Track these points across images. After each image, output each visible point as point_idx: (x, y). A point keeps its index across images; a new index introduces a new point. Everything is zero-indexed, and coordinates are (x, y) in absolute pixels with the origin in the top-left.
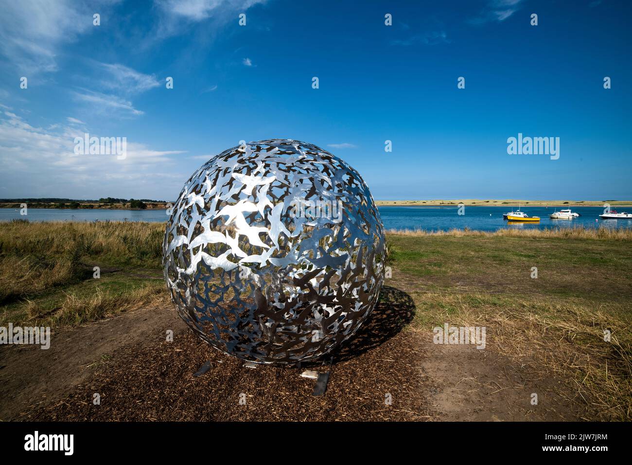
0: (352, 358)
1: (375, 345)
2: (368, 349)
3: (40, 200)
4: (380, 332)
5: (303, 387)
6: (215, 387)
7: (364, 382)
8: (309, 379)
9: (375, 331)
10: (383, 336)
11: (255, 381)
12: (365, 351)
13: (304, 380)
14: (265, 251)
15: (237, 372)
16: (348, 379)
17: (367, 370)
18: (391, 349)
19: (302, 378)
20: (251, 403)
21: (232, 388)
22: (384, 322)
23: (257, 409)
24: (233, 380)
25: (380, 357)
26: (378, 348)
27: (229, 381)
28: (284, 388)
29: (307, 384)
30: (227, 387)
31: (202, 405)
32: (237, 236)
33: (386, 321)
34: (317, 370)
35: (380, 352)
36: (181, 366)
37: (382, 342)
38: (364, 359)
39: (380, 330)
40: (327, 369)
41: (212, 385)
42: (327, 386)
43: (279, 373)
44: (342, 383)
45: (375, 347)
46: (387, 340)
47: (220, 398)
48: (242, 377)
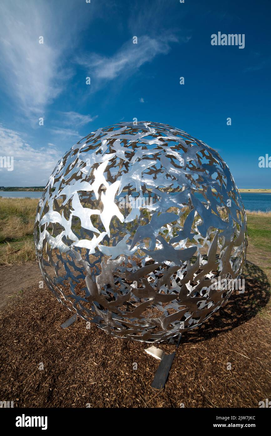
0: (200, 341)
1: (226, 328)
2: (219, 332)
3: (39, 187)
4: (233, 312)
5: (144, 367)
6: (71, 343)
7: (210, 383)
8: (153, 357)
9: (228, 310)
10: (236, 317)
11: (104, 345)
12: (215, 334)
13: (147, 359)
14: (95, 236)
15: (92, 332)
16: (192, 371)
17: (216, 363)
18: (245, 338)
19: (146, 355)
20: (93, 374)
21: (85, 347)
22: (237, 300)
23: (95, 384)
24: (87, 340)
25: (232, 347)
26: (230, 333)
27: (84, 340)
28: (125, 365)
29: (149, 365)
30: (80, 346)
31: (54, 362)
32: (71, 217)
33: (240, 298)
34: (162, 349)
35: (232, 339)
36: (57, 314)
37: (236, 325)
38: (213, 345)
39: (233, 309)
40: (172, 349)
41: (70, 340)
42: (169, 374)
43: (126, 344)
44: (186, 376)
45: (227, 331)
46: (241, 324)
47: (71, 357)
48: (96, 338)
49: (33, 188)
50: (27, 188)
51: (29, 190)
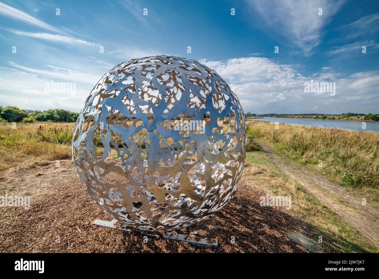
49: (302, 115)
50: (297, 115)
51: (298, 117)
